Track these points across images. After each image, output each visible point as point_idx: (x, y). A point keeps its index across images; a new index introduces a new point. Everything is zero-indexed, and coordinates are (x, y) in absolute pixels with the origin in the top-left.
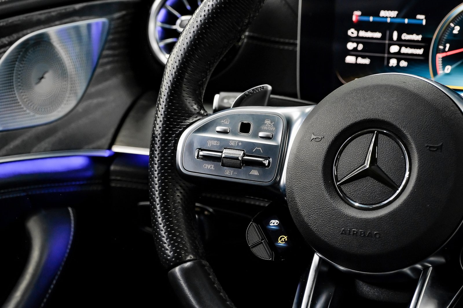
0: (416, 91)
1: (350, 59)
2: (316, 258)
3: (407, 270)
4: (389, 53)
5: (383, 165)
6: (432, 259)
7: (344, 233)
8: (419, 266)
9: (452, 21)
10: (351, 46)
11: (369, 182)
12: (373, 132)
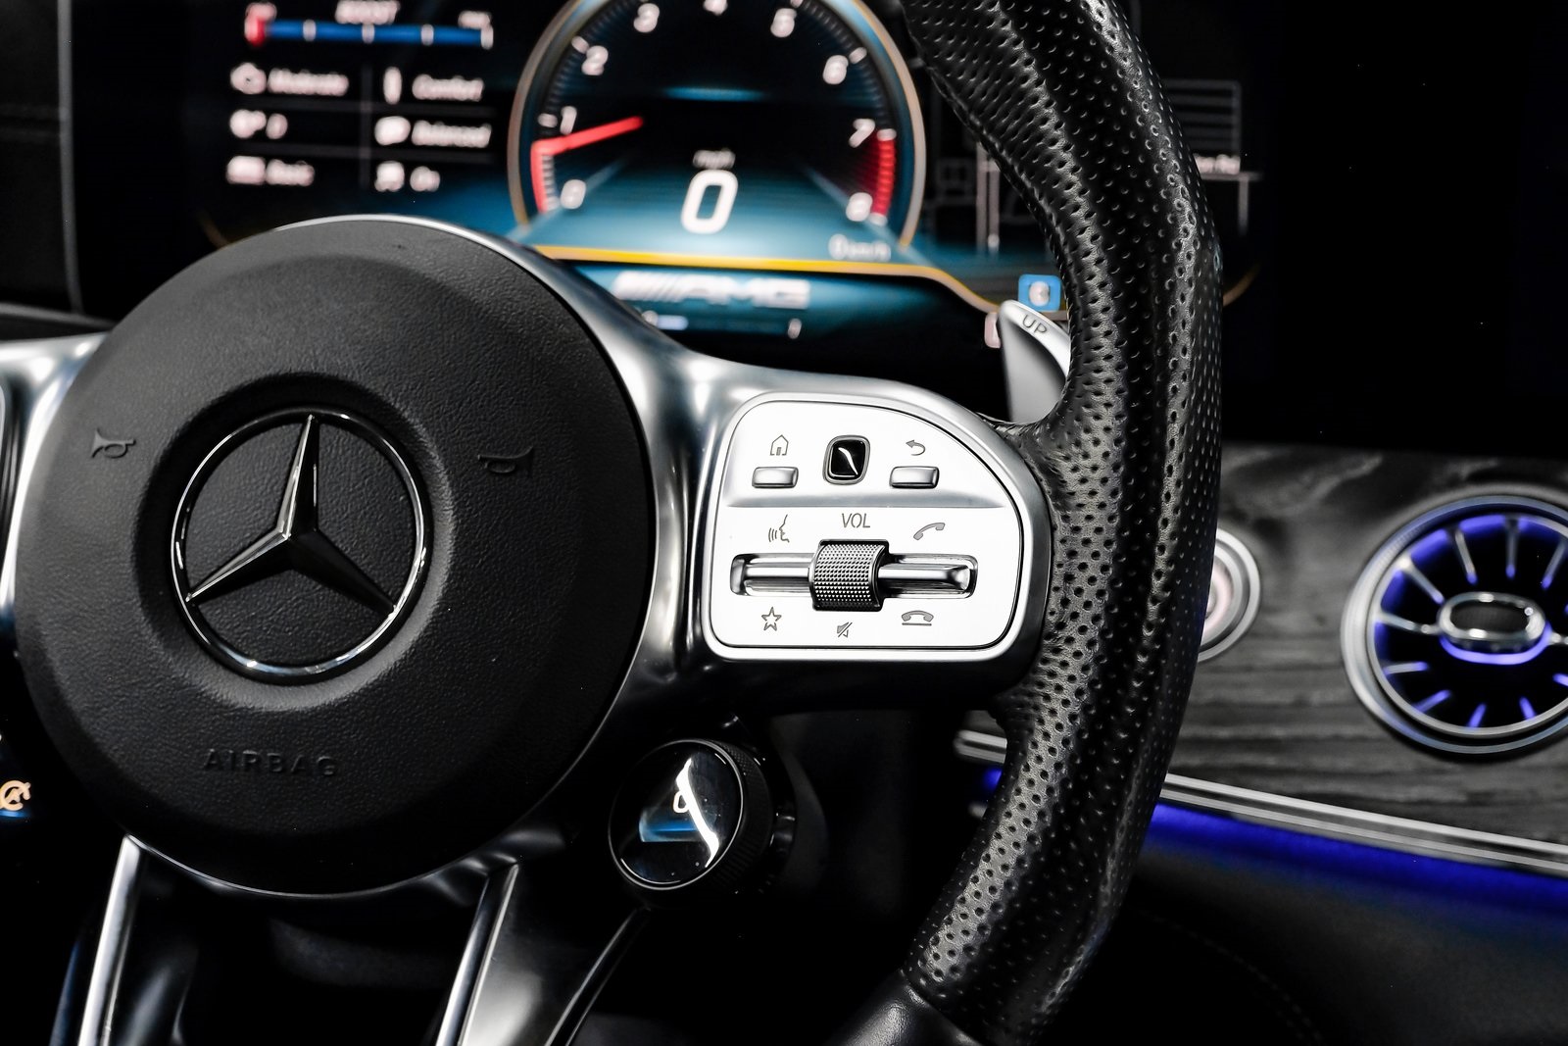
0: (438, 275)
1: (244, 169)
2: (130, 852)
3: (435, 879)
4: (374, 143)
5: (338, 528)
6: (520, 837)
7: (215, 764)
8: (475, 864)
9: (582, 32)
10: (244, 123)
11: (296, 589)
12: (302, 420)
